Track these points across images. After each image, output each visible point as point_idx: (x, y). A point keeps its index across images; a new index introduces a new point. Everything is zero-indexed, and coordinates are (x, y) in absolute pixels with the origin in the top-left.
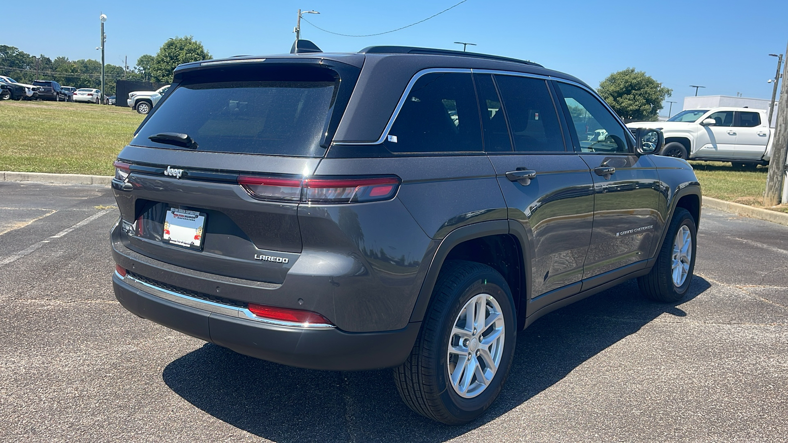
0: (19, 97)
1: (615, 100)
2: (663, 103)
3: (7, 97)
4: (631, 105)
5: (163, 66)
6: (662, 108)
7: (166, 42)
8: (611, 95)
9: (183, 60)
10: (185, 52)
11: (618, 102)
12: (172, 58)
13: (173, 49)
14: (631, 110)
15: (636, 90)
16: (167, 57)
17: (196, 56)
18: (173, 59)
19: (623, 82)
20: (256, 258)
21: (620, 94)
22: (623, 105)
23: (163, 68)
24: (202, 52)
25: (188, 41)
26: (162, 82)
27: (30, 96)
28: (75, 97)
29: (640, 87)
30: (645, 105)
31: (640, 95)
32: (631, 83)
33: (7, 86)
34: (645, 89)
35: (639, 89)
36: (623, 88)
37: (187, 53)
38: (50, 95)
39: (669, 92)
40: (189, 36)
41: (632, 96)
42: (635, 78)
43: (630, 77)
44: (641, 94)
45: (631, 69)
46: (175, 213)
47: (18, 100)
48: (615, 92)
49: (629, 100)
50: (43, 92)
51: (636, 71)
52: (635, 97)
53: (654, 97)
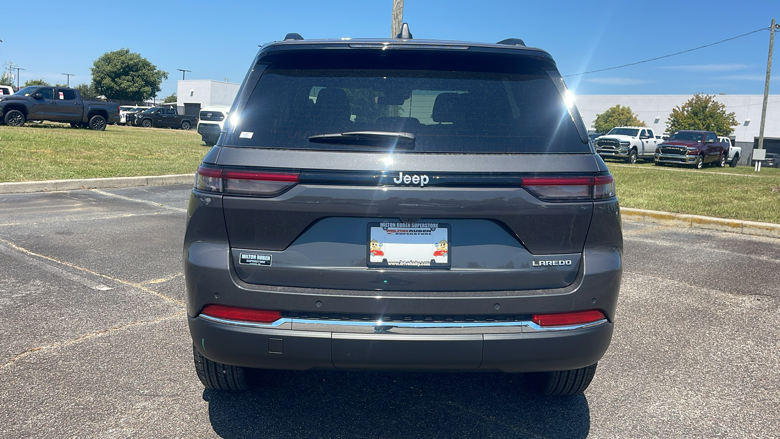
1: (113, 80)
2: (161, 86)
4: (130, 86)
6: (160, 90)
8: (108, 75)
11: (116, 83)
14: (131, 92)
15: (133, 71)
19: (120, 63)
20: (534, 265)
21: (118, 75)
22: (122, 86)
29: (137, 68)
30: (144, 87)
31: (138, 77)
32: (128, 64)
34: (143, 71)
35: (137, 71)
36: (120, 69)
39: (165, 75)
41: (130, 77)
42: (131, 59)
43: (126, 57)
44: (140, 75)
45: (125, 49)
46: (389, 229)
48: (112, 72)
49: (128, 81)
51: (130, 52)
52: (133, 78)
53: (152, 79)
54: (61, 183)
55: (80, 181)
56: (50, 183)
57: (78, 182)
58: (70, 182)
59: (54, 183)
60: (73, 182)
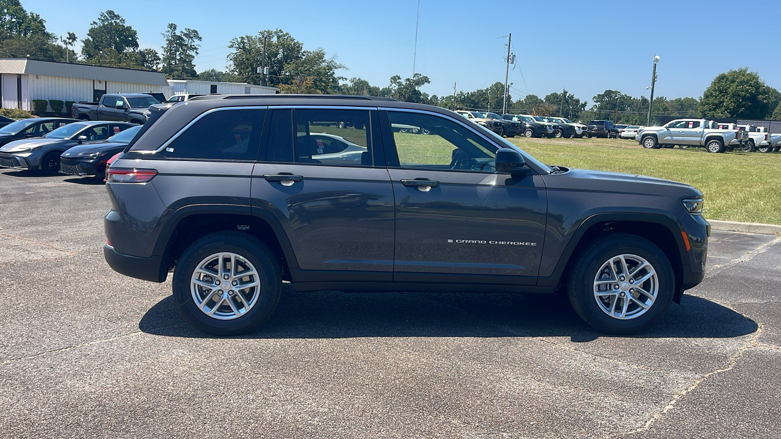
0: (569, 135)
3: (559, 134)
5: (711, 100)
7: (718, 75)
9: (733, 93)
10: (735, 85)
12: (721, 92)
13: (723, 82)
16: (715, 91)
17: (747, 88)
18: (723, 93)
23: (710, 102)
24: (757, 82)
25: (742, 73)
26: (708, 116)
27: (579, 134)
28: (623, 134)
33: (558, 126)
37: (738, 86)
38: (602, 133)
40: (745, 68)
47: (569, 137)
50: (597, 130)
54: (755, 226)
55: (775, 227)
56: (743, 225)
57: (773, 227)
58: (764, 226)
59: (748, 225)
60: (767, 226)
